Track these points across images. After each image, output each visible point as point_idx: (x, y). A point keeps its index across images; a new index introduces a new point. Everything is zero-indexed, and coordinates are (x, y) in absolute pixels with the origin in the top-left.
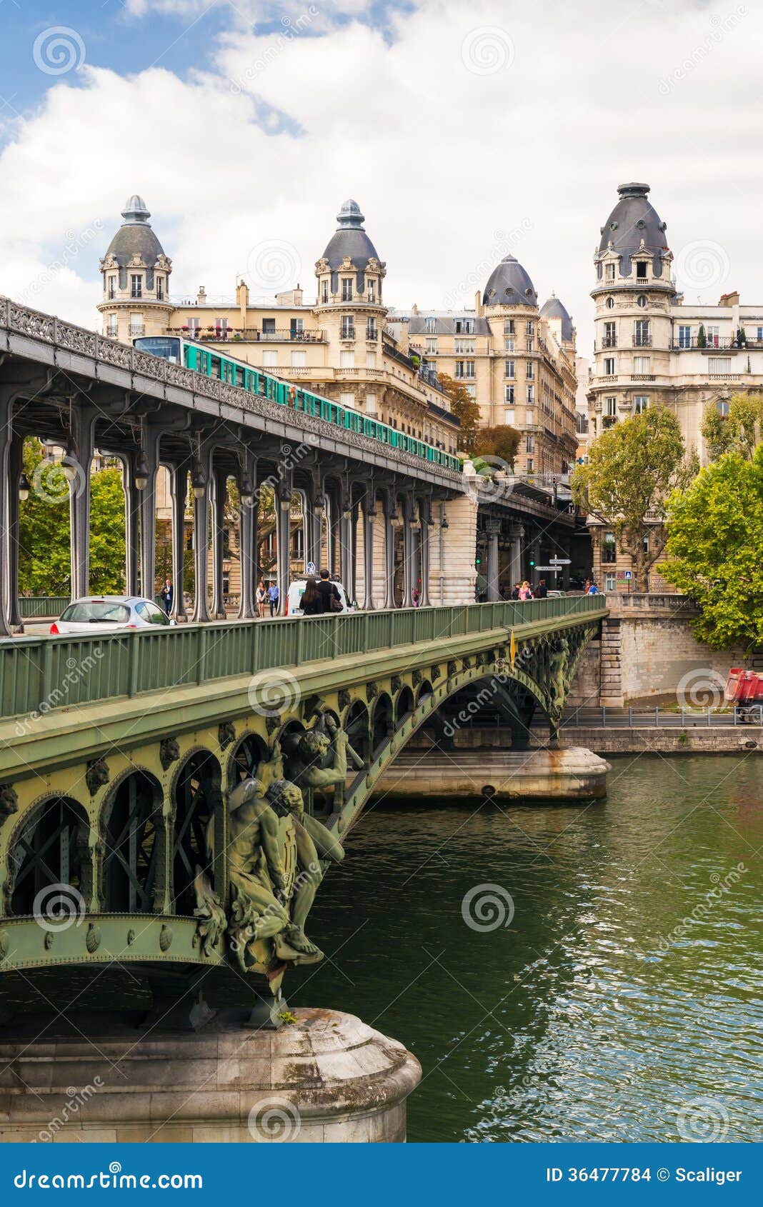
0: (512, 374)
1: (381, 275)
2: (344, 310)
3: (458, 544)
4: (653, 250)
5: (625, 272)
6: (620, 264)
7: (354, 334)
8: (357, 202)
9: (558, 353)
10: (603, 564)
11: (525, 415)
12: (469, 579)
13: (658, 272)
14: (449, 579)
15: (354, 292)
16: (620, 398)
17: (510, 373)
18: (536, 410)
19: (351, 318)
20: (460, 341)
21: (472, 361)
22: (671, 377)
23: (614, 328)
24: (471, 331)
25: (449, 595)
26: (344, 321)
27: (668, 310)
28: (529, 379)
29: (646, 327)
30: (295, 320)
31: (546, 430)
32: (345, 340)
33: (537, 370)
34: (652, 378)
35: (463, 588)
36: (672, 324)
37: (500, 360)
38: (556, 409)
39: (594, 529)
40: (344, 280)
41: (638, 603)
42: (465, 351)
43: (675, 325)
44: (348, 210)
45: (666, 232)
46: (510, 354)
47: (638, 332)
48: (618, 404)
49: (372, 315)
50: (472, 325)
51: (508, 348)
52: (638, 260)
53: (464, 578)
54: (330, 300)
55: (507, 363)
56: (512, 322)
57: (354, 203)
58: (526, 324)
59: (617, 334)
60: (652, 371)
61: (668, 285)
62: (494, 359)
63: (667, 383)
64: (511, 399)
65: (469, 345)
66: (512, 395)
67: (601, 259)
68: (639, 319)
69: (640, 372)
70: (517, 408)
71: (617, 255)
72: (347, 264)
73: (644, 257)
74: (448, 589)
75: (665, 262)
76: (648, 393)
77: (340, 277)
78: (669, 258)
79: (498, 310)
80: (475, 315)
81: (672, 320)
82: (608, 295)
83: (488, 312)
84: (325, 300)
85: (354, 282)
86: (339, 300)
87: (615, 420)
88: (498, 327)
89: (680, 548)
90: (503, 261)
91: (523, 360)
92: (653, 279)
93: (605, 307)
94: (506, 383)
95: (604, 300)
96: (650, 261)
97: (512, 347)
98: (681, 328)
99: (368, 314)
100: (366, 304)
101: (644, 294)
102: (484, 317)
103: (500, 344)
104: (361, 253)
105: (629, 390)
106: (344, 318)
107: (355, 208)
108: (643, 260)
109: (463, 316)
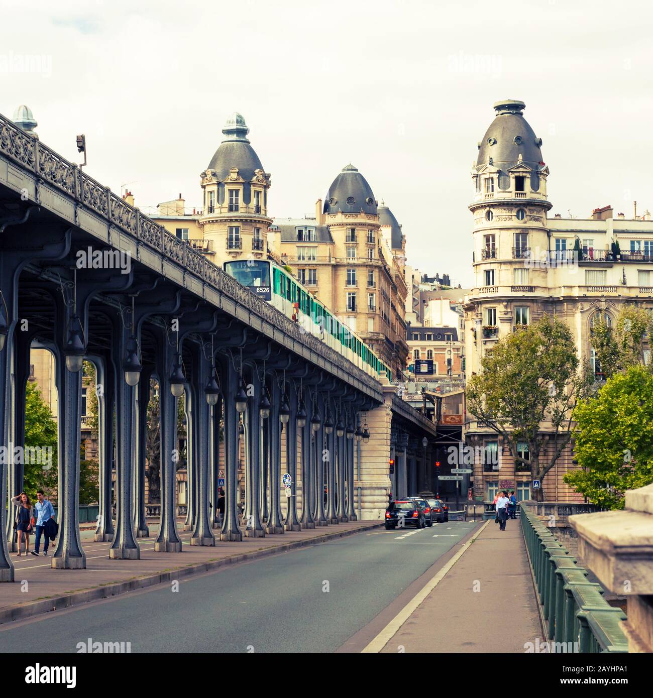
0: (354, 283)
1: (267, 187)
2: (231, 220)
3: (375, 454)
4: (530, 165)
5: (505, 187)
6: (499, 178)
7: (241, 244)
8: (243, 116)
9: (392, 261)
10: (485, 473)
11: (367, 323)
12: (385, 489)
13: (535, 187)
14: (366, 489)
15: (241, 203)
16: (500, 308)
17: (351, 280)
18: (377, 317)
19: (237, 229)
20: (301, 249)
21: (314, 269)
22: (549, 289)
23: (493, 241)
24: (313, 239)
25: (367, 505)
26: (231, 232)
27: (545, 223)
28: (371, 287)
29: (524, 239)
30: (181, 230)
31: (386, 338)
32: (232, 250)
33: (377, 278)
34: (531, 289)
35: (380, 498)
36: (549, 236)
37: (342, 268)
38: (392, 316)
39: (476, 438)
40: (231, 191)
41: (548, 512)
42: (306, 259)
43: (551, 238)
44: (233, 122)
45: (541, 147)
46: (351, 261)
47: (518, 244)
48: (498, 315)
49: (258, 226)
50: (313, 233)
51: (349, 255)
52: (517, 174)
53: (381, 488)
54: (217, 211)
55: (349, 271)
56: (353, 230)
57: (240, 116)
58: (368, 233)
59: (497, 246)
60: (531, 283)
61: (543, 198)
62: (336, 267)
63: (545, 294)
64: (353, 306)
65: (312, 252)
66: (353, 303)
67: (480, 173)
68: (518, 231)
69: (520, 284)
70: (359, 316)
71: (496, 169)
72: (234, 176)
73: (522, 172)
74: (365, 499)
75: (541, 177)
76: (529, 304)
77: (227, 187)
78: (545, 173)
79: (340, 218)
80: (316, 223)
81: (549, 233)
82: (488, 209)
83: (329, 220)
84: (211, 210)
85: (241, 194)
86: (226, 210)
87: (496, 331)
88: (339, 236)
89: (590, 458)
90: (344, 170)
91: (365, 268)
92: (531, 192)
93: (484, 219)
94: (348, 291)
95: (483, 212)
96: (528, 175)
97: (353, 255)
98: (558, 241)
99: (254, 224)
100: (253, 214)
101: (522, 207)
102: (325, 225)
103: (341, 253)
104: (247, 165)
105: (509, 301)
106: (231, 228)
107: (240, 121)
108: (521, 174)
109: (305, 224)
